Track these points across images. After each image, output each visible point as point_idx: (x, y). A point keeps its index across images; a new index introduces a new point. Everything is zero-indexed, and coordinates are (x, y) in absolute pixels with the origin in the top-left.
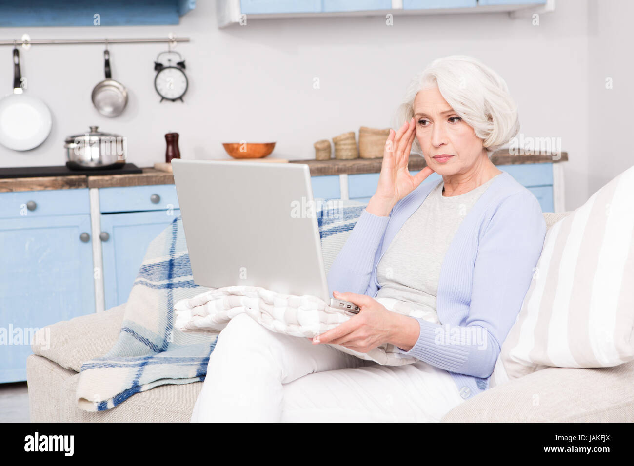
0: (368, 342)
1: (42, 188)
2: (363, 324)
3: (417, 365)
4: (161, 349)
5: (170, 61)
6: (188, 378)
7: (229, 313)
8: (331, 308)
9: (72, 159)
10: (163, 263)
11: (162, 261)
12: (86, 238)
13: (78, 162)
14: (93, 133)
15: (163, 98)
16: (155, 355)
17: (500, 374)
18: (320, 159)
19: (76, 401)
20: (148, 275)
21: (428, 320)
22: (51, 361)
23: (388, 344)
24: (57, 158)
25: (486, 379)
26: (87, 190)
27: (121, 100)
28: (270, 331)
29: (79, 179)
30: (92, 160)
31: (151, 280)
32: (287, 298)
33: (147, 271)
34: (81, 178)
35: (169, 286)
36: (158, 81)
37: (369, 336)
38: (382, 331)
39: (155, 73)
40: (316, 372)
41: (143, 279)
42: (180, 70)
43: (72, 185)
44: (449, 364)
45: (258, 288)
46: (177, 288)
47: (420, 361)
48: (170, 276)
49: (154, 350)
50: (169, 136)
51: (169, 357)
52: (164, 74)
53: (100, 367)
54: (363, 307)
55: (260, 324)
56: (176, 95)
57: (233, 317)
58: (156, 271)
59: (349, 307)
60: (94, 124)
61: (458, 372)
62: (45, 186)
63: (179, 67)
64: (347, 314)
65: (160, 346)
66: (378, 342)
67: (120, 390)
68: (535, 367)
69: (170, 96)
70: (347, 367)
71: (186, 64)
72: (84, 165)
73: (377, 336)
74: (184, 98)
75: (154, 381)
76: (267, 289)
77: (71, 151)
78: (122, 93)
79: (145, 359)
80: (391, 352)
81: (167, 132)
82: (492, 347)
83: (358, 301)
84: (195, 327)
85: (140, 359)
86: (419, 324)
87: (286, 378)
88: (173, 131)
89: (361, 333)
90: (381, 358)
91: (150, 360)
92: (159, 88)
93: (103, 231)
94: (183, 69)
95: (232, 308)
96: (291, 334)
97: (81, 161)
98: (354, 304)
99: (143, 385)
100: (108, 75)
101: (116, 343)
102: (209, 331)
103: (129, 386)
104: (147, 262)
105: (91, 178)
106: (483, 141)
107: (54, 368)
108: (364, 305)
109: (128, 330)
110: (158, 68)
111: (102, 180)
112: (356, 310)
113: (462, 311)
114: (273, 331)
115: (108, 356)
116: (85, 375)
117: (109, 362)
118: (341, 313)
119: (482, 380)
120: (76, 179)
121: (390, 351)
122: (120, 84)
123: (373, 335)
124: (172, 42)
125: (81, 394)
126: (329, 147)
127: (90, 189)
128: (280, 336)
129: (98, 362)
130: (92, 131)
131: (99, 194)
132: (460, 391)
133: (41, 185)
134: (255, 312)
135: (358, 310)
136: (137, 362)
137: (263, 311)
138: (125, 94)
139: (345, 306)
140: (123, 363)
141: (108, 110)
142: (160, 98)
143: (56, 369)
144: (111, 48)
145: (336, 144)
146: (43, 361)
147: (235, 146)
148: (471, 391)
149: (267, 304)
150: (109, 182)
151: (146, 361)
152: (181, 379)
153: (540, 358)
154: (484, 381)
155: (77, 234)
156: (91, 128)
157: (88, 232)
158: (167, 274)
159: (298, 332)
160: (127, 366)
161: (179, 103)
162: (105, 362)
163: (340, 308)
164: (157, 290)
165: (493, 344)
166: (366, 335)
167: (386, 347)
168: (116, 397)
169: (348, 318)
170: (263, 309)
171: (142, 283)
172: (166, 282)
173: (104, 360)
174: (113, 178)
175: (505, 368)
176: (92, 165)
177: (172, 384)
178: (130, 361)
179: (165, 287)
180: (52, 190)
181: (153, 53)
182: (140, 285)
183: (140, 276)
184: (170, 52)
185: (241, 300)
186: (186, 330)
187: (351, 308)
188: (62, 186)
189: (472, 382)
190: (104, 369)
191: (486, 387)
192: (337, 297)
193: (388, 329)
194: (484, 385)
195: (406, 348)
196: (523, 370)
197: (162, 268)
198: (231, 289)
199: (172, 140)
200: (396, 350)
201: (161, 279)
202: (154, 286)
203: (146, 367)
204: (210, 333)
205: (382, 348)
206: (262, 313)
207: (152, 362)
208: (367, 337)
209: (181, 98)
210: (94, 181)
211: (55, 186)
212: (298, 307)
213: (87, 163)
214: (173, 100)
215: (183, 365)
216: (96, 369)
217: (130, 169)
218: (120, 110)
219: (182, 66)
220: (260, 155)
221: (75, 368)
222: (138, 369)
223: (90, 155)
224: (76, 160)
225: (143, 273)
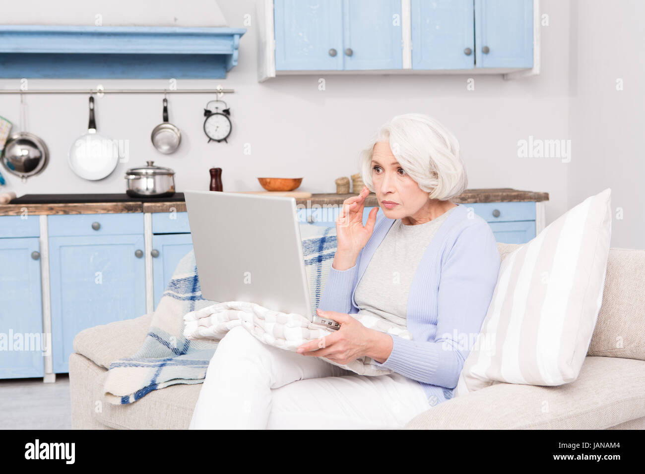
0: (347, 355)
1: (105, 212)
2: (342, 340)
3: (391, 376)
4: (182, 352)
5: (217, 108)
6: (197, 379)
7: (228, 325)
8: (313, 325)
9: (131, 188)
10: (188, 278)
11: (188, 277)
12: (140, 255)
13: (135, 191)
14: (150, 167)
15: (211, 139)
16: (175, 357)
17: (462, 387)
18: (340, 193)
19: (104, 395)
20: (176, 288)
21: (403, 337)
22: (89, 359)
23: (366, 357)
24: (119, 187)
25: (452, 389)
26: (142, 214)
27: (176, 140)
28: (261, 342)
29: (135, 205)
30: (147, 189)
31: (178, 293)
32: (276, 315)
33: (175, 285)
34: (137, 204)
35: (193, 298)
36: (207, 125)
37: (347, 350)
38: (359, 346)
39: (205, 118)
40: (303, 379)
41: (171, 292)
42: (225, 116)
43: (130, 209)
44: (419, 375)
45: (253, 304)
46: (199, 300)
47: (395, 372)
48: (194, 290)
49: (175, 353)
50: (213, 171)
51: (186, 359)
52: (212, 119)
53: (125, 366)
54: (343, 325)
55: (254, 336)
56: (222, 137)
57: (232, 328)
58: (183, 285)
59: (330, 324)
60: (150, 160)
61: (428, 382)
62: (108, 210)
63: (225, 114)
64: (328, 330)
65: (181, 349)
66: (355, 355)
67: (140, 387)
68: (491, 382)
69: (216, 138)
70: (332, 376)
71: (231, 111)
72: (141, 193)
73: (355, 350)
74: (228, 140)
75: (169, 381)
76: (260, 305)
77: (130, 181)
78: (176, 134)
79: (164, 361)
80: (369, 364)
81: (211, 167)
82: (458, 361)
83: (339, 318)
84: (200, 336)
85: (160, 361)
86: (392, 340)
87: (274, 384)
88: (217, 166)
89: (340, 347)
90: (359, 369)
91: (168, 362)
92: (207, 130)
93: (154, 248)
94: (228, 116)
95: (231, 320)
96: (278, 346)
97: (138, 190)
98: (335, 321)
99: (159, 383)
100: (166, 119)
101: (141, 345)
102: (213, 340)
103: (148, 384)
104: (176, 277)
105: (146, 204)
106: (429, 194)
107: (90, 365)
108: (343, 322)
109: (153, 335)
110: (208, 114)
111: (154, 206)
112: (337, 326)
113: (430, 329)
114: (264, 342)
115: (135, 357)
116: (113, 372)
117: (134, 362)
118: (323, 329)
119: (449, 390)
120: (133, 205)
121: (367, 362)
122: (174, 126)
123: (351, 349)
124: (220, 93)
125: (107, 389)
126: (348, 183)
127: (144, 213)
128: (269, 347)
129: (124, 362)
130: (148, 165)
131: (152, 217)
132: (428, 399)
133: (104, 209)
134: (249, 325)
135: (339, 326)
136: (157, 363)
137: (256, 325)
138: (179, 135)
139: (327, 323)
140: (145, 364)
141: (165, 148)
142: (208, 139)
143: (92, 366)
144: (168, 97)
145: (354, 181)
146: (82, 359)
147: (268, 180)
148: (438, 399)
149: (260, 319)
150: (161, 208)
151: (164, 362)
152: (191, 379)
153: (495, 375)
154: (450, 391)
155: (133, 250)
156: (148, 163)
157: (143, 250)
158: (191, 288)
159: (285, 345)
160: (148, 366)
161: (223, 143)
162: (131, 362)
163: (323, 325)
164: (182, 301)
165: (459, 358)
166: (345, 349)
167: (364, 359)
168: (137, 392)
169: (329, 333)
170: (256, 323)
171: (169, 295)
172: (190, 295)
173: (129, 360)
174: (164, 205)
175: (466, 383)
176: (148, 193)
177: (184, 384)
178: (152, 362)
179: (188, 300)
180: (113, 213)
181: (203, 102)
182: (167, 297)
183: (169, 289)
184: (217, 101)
185: (239, 314)
186: (193, 338)
187: (332, 325)
188: (121, 211)
189: (440, 391)
190: (128, 368)
191: (451, 397)
192: (320, 314)
193: (364, 344)
194: (449, 395)
195: (381, 361)
196: (481, 384)
197: (187, 283)
198: (231, 304)
199: (216, 174)
200: (373, 362)
201: (186, 292)
202: (180, 297)
203: (164, 368)
204: (214, 342)
205: (360, 360)
206: (255, 326)
207: (169, 364)
208: (346, 351)
209: (225, 139)
210: (148, 207)
211: (116, 210)
212: (284, 324)
213: (143, 192)
214: (219, 141)
215: (195, 367)
216: (122, 368)
217: (178, 197)
218: (175, 148)
219: (227, 113)
220: (289, 189)
221: (106, 366)
222: (157, 370)
223: (146, 185)
224: (134, 189)
225: (171, 286)
